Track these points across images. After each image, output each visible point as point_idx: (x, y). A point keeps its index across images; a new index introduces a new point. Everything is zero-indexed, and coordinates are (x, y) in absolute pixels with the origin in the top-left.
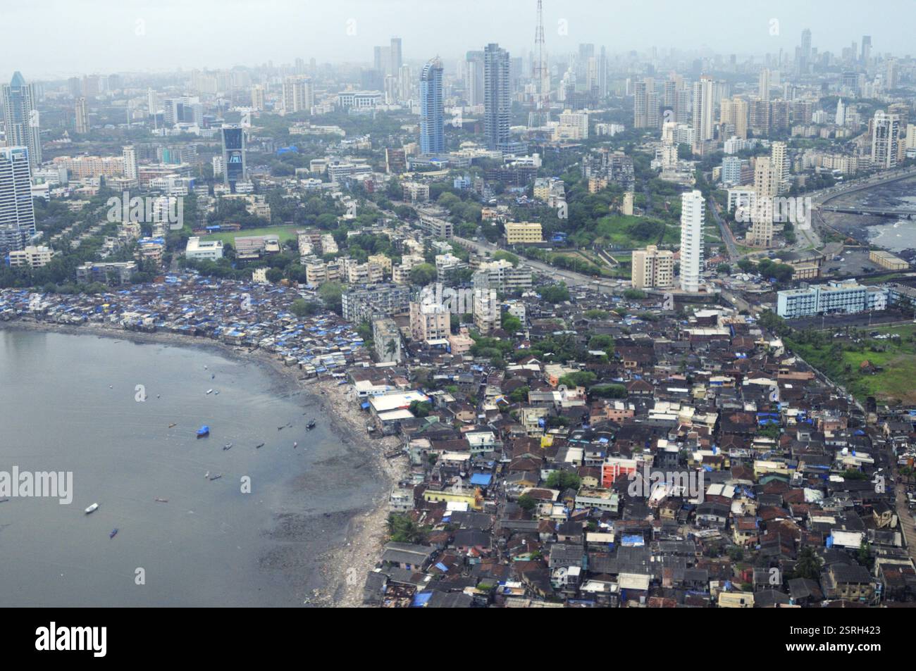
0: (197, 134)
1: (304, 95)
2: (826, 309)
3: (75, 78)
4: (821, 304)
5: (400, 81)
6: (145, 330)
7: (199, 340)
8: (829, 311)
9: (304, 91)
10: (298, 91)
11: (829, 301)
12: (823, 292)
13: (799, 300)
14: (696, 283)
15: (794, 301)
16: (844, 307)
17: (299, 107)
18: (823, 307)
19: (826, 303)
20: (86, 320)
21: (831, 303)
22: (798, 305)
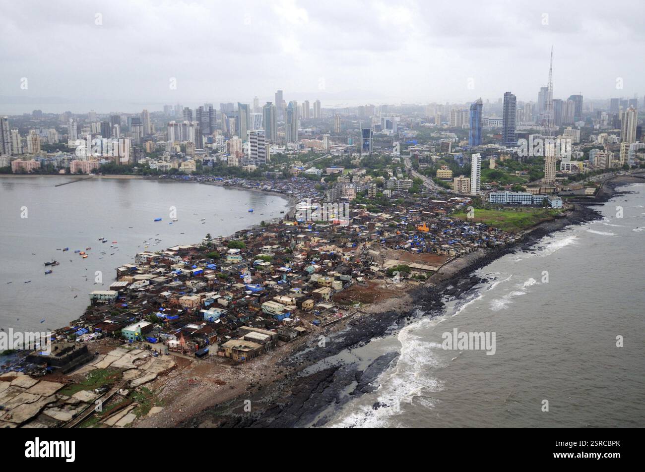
0: (388, 135)
1: (462, 118)
2: (511, 201)
3: (362, 106)
4: (509, 199)
5: (525, 112)
6: (267, 191)
7: (282, 195)
8: (513, 202)
9: (462, 116)
10: (458, 116)
11: (512, 198)
12: (510, 194)
13: (497, 196)
14: (475, 191)
15: (494, 197)
16: (520, 202)
17: (458, 124)
18: (510, 200)
19: (511, 199)
20: (252, 187)
21: (514, 199)
22: (497, 199)
